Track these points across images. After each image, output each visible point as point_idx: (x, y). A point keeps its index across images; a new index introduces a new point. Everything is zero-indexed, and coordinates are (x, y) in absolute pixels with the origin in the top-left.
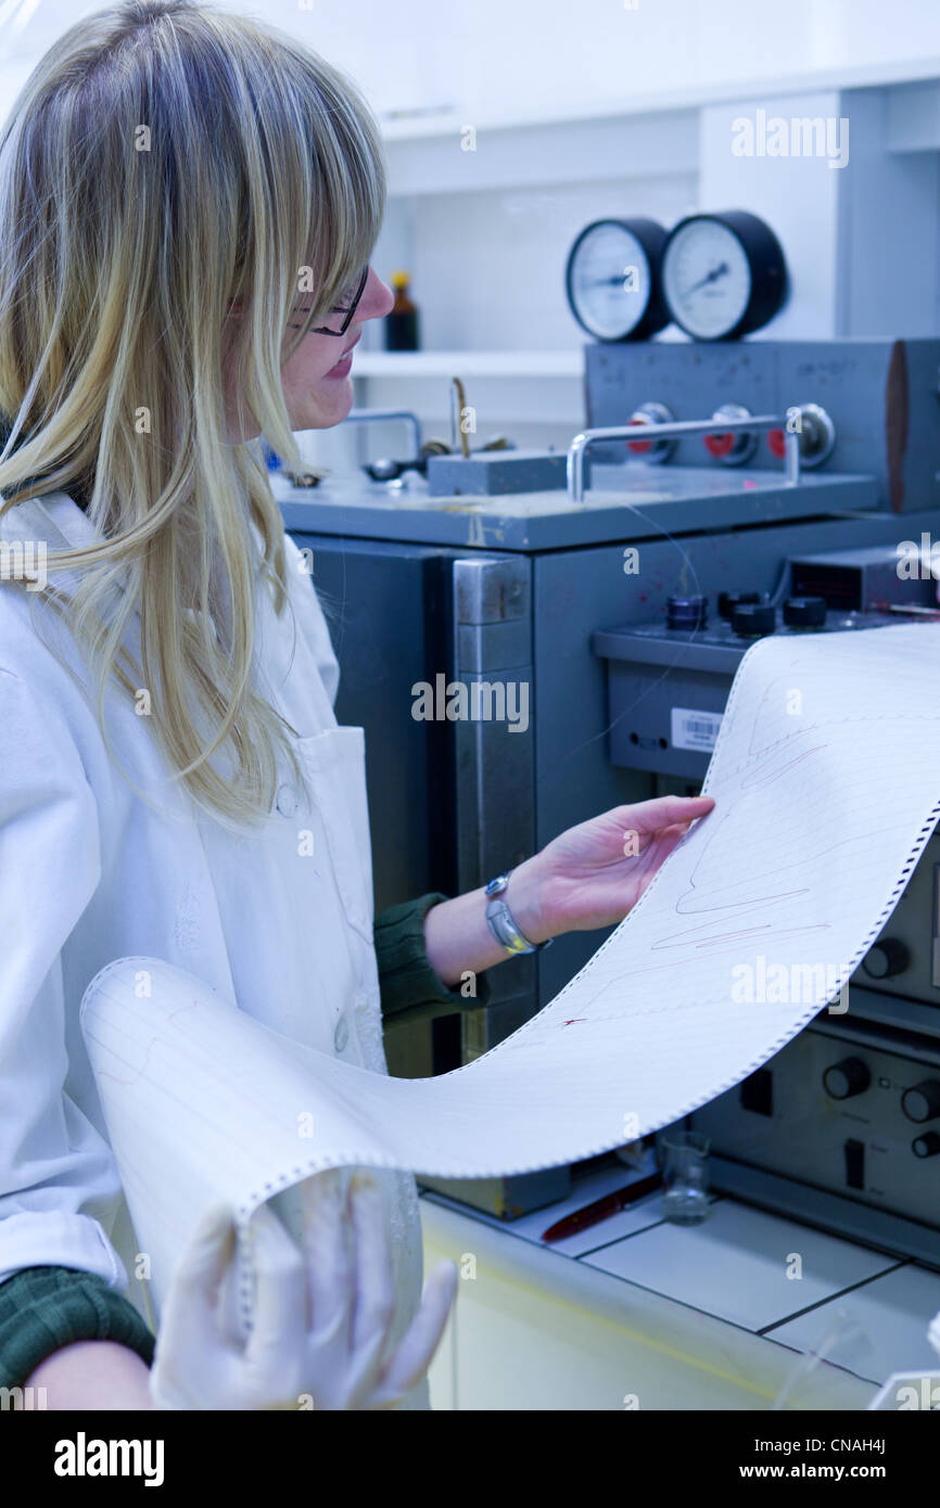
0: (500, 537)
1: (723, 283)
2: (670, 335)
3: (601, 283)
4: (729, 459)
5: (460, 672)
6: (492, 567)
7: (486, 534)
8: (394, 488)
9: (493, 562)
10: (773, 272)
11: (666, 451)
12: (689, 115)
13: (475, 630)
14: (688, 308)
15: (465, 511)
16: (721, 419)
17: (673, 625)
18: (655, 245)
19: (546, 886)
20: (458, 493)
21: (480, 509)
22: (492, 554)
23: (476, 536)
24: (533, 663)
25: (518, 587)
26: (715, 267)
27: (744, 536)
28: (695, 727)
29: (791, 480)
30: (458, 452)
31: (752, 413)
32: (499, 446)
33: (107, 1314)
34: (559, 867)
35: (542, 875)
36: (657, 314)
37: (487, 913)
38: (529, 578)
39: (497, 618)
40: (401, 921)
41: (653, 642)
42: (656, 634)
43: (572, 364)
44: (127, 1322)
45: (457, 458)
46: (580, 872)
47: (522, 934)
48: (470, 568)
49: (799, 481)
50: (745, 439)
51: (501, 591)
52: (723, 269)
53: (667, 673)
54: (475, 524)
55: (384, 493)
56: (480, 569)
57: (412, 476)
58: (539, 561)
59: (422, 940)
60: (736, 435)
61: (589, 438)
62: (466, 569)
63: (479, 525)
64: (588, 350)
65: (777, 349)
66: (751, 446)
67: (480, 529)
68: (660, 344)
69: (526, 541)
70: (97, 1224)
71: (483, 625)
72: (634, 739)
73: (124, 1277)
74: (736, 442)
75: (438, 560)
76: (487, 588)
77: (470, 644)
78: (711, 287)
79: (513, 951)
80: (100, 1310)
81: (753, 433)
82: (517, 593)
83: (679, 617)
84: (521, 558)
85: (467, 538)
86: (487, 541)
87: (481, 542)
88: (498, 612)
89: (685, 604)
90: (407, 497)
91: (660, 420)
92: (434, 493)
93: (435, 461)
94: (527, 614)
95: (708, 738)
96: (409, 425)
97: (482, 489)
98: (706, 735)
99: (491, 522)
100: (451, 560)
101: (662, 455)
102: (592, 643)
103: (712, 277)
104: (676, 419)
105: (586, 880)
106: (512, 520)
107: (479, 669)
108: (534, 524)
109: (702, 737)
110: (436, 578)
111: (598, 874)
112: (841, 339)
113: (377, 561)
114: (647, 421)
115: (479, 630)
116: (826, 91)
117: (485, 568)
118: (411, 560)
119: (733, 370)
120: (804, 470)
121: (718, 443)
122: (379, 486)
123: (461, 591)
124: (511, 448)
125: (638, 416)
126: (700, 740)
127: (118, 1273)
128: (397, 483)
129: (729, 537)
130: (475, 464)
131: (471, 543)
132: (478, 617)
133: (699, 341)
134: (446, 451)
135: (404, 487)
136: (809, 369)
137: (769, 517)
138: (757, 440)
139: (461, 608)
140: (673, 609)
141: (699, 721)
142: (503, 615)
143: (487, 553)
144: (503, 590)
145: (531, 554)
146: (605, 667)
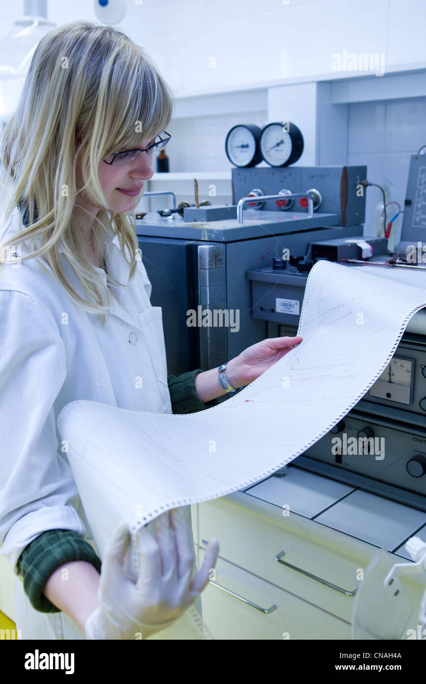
0: (214, 237)
1: (282, 147)
2: (263, 165)
3: (238, 147)
4: (284, 208)
5: (200, 286)
6: (212, 248)
7: (208, 235)
8: (170, 219)
9: (212, 246)
10: (300, 143)
11: (261, 206)
12: (264, 91)
13: (206, 271)
14: (269, 156)
15: (200, 227)
16: (282, 194)
17: (275, 268)
18: (258, 135)
19: (240, 368)
20: (195, 221)
21: (206, 227)
22: (211, 243)
23: (204, 237)
24: (226, 283)
25: (221, 255)
26: (279, 141)
27: (296, 235)
28: (285, 305)
29: (310, 215)
30: (194, 206)
31: (292, 193)
32: (206, 204)
33: (79, 551)
34: (245, 361)
35: (238, 365)
36: (258, 157)
37: (219, 378)
38: (225, 252)
39: (214, 267)
40: (186, 380)
41: (268, 274)
42: (270, 271)
43: (228, 176)
44: (87, 553)
45: (195, 208)
46: (252, 363)
47: (232, 386)
48: (204, 248)
49: (313, 216)
50: (290, 201)
51: (215, 257)
52: (282, 142)
53: (275, 286)
54: (204, 232)
55: (166, 221)
56: (208, 249)
57: (177, 215)
58: (228, 245)
59: (194, 388)
60: (287, 200)
61: (244, 201)
62: (203, 249)
63: (206, 232)
64: (233, 170)
65: (301, 170)
66: (292, 203)
67: (206, 234)
68: (258, 168)
69: (224, 238)
70: (73, 509)
71: (209, 269)
72: (262, 309)
73: (84, 528)
74: (287, 201)
75: (191, 245)
76: (210, 256)
77: (204, 276)
78: (277, 148)
79: (228, 391)
80: (76, 549)
81: (293, 199)
82: (221, 257)
83: (277, 265)
84: (222, 244)
85: (202, 237)
86: (209, 238)
87: (206, 239)
88: (214, 264)
89: (279, 260)
90: (175, 222)
91: (260, 195)
92: (186, 221)
93: (186, 209)
94: (224, 264)
95: (290, 309)
96: (171, 196)
97: (204, 219)
98: (289, 308)
99: (210, 231)
100: (196, 246)
101: (260, 206)
102: (246, 274)
103: (278, 145)
104: (265, 195)
105: (255, 365)
106: (218, 231)
107: (208, 286)
108: (226, 232)
109: (287, 308)
110: (191, 252)
111: (259, 363)
112: (318, 166)
113: (168, 246)
114: (255, 195)
115: (208, 271)
116: (312, 82)
117: (210, 248)
118: (181, 245)
119: (285, 177)
120: (315, 211)
121: (281, 202)
122: (164, 218)
123: (201, 257)
124: (210, 205)
125: (252, 193)
126: (286, 310)
127: (82, 529)
128: (171, 217)
129: (291, 236)
130: (201, 210)
131: (203, 239)
132: (207, 267)
133: (274, 167)
134: (188, 206)
135: (174, 218)
136: (313, 177)
137: (304, 229)
138: (294, 201)
139: (200, 263)
140: (275, 262)
141: (286, 303)
142: (216, 266)
143: (208, 243)
144: (216, 256)
145: (225, 243)
146: (251, 284)
